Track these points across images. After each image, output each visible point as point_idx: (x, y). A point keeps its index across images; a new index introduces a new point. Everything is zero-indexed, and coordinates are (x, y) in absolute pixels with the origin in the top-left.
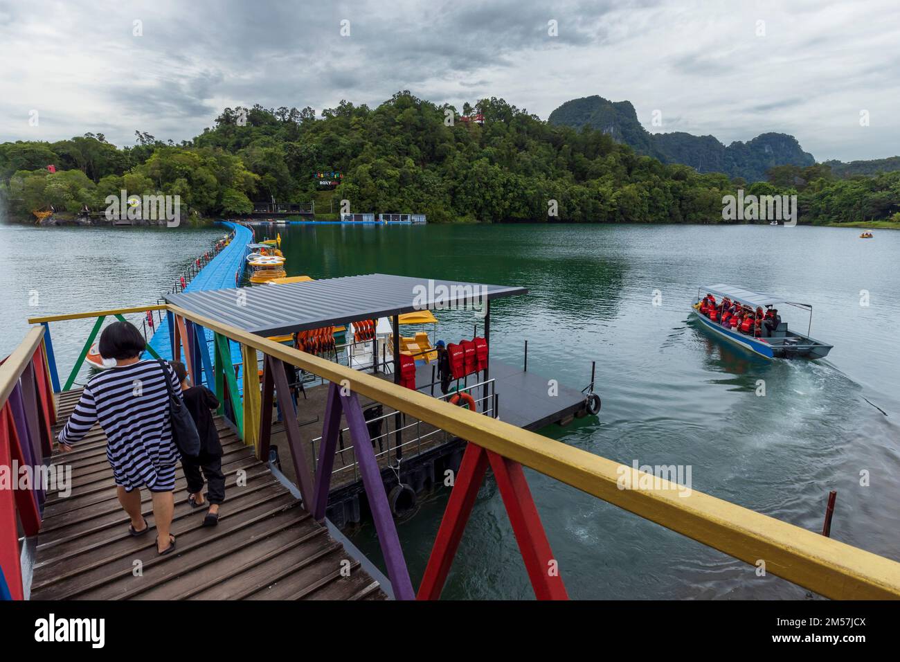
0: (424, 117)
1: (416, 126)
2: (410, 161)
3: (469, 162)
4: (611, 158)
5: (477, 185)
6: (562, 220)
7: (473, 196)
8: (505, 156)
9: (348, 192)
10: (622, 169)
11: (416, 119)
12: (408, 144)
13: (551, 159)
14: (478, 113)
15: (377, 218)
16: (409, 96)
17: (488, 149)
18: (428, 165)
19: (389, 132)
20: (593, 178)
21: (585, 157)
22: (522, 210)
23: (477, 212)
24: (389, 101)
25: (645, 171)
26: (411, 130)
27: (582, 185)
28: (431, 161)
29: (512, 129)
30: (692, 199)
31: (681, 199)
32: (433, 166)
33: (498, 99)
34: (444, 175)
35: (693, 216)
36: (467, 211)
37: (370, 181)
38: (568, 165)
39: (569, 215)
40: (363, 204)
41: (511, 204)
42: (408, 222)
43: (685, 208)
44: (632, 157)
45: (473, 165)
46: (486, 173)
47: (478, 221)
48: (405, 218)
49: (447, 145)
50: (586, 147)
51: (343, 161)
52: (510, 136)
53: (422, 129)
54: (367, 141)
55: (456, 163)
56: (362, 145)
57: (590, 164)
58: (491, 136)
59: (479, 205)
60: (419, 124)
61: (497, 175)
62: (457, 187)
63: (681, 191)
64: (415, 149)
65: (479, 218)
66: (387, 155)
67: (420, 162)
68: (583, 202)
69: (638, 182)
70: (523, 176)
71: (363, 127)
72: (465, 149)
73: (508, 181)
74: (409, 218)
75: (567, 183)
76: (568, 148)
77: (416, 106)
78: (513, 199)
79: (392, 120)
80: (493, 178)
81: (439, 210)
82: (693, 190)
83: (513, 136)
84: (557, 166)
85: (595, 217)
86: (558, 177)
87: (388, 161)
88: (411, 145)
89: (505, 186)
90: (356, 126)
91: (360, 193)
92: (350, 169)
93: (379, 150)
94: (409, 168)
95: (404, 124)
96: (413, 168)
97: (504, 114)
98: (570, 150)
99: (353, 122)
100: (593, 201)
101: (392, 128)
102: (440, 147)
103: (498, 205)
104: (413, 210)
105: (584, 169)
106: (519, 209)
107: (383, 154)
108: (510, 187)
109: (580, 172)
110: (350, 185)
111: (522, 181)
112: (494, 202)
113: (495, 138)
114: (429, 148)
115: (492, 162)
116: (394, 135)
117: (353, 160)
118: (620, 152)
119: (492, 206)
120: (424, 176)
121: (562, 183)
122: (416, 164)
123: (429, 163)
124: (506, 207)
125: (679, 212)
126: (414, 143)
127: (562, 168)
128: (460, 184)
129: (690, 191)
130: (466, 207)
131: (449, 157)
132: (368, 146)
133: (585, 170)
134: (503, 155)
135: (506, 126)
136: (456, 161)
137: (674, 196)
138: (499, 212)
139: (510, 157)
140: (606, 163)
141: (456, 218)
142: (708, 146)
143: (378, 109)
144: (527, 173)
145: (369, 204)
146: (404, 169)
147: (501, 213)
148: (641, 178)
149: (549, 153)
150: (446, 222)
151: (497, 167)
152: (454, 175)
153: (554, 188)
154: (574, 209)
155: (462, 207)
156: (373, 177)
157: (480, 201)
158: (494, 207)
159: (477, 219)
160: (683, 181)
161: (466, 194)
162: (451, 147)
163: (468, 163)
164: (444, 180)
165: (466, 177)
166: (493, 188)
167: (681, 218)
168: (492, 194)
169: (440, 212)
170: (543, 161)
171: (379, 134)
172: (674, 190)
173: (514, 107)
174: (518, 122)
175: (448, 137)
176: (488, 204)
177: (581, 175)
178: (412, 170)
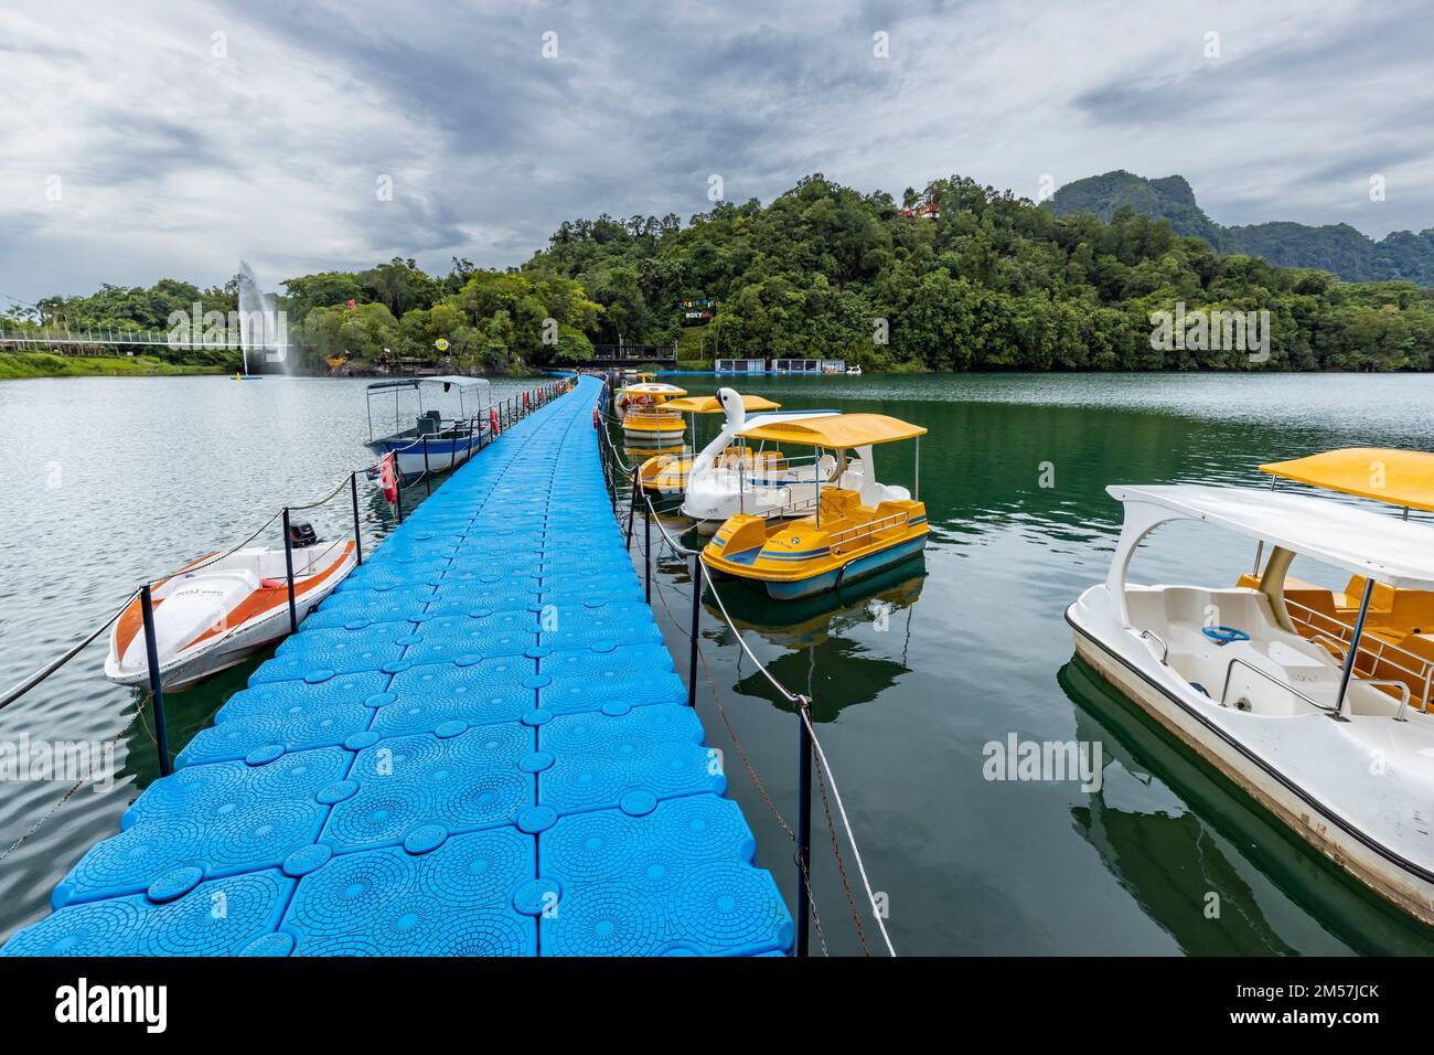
0: (845, 211)
1: (832, 224)
2: (821, 278)
3: (917, 276)
4: (1171, 261)
5: (929, 312)
6: (1077, 367)
7: (923, 329)
8: (976, 264)
9: (727, 328)
10: (1193, 278)
11: (832, 215)
12: (819, 253)
13: (1056, 267)
14: (928, 203)
15: (768, 366)
16: (821, 181)
17: (948, 255)
18: (848, 284)
19: (790, 236)
20: (1133, 297)
21: (1118, 261)
22: (1006, 352)
23: (928, 356)
24: (791, 192)
25: (1238, 281)
26: (825, 231)
27: (1116, 308)
28: (853, 278)
29: (987, 223)
30: (1338, 328)
31: (1315, 328)
32: (856, 284)
33: (963, 178)
34: (874, 298)
35: (1342, 358)
36: (911, 354)
37: (760, 310)
38: (1086, 276)
39: (1091, 360)
40: (749, 344)
41: (987, 341)
42: (817, 370)
43: (1323, 344)
44: (1211, 258)
45: (922, 281)
46: (946, 293)
47: (929, 370)
48: (811, 365)
49: (880, 251)
50: (1121, 244)
51: (721, 283)
52: (984, 234)
53: (841, 230)
54: (756, 251)
55: (894, 278)
56: (750, 257)
57: (1128, 273)
58: (951, 236)
59: (932, 344)
60: (837, 222)
61: (963, 295)
62: (896, 316)
63: (1315, 314)
64: (829, 261)
65: (930, 365)
66: (786, 270)
67: (837, 279)
68: (1118, 337)
69: (1226, 300)
70: (1009, 296)
71: (752, 232)
72: (909, 257)
73: (984, 303)
74: (818, 364)
75: (1087, 306)
76: (1088, 247)
77: (832, 195)
78: (992, 334)
79: (796, 218)
80: (956, 300)
81: (866, 352)
82: (1340, 312)
83: (988, 234)
84: (1067, 277)
85: (1140, 361)
86: (1070, 295)
87: (787, 279)
88: (824, 254)
89: (976, 311)
90: (743, 230)
91: (744, 328)
92: (731, 293)
93: (774, 263)
94: (820, 288)
95: (814, 223)
96: (826, 289)
97: (973, 201)
98: (1091, 251)
99: (736, 225)
100: (1137, 334)
101: (795, 230)
102: (869, 255)
103: (964, 343)
104: (825, 353)
105: (1116, 281)
106: (1001, 349)
107: (781, 269)
108: (986, 314)
109: (1109, 287)
110: (731, 317)
111: (1008, 302)
112: (958, 339)
113: (958, 238)
114: (850, 258)
115: (955, 275)
116: (797, 240)
117: (737, 280)
118: (1186, 251)
119: (953, 345)
120: (844, 301)
121: (1078, 304)
122: (831, 284)
123: (849, 281)
124: (978, 347)
125: (1310, 351)
126: (827, 250)
127: (1077, 282)
128: (901, 311)
129: (1332, 314)
130: (910, 348)
131: (883, 269)
132: (758, 258)
133: (1120, 284)
134: (973, 263)
135: (976, 218)
136: (895, 274)
137: (1299, 324)
138: (965, 355)
139: (986, 265)
140: (1160, 268)
141: (893, 364)
142: (1337, 241)
143: (775, 203)
144: (1015, 290)
145: (759, 344)
146: (813, 290)
147: (968, 357)
148: (1230, 293)
149: (1053, 257)
150: (876, 371)
151: (964, 281)
152: (890, 297)
153: (1065, 313)
154: (1100, 349)
155: (902, 347)
156: (765, 303)
157: (934, 337)
158: (958, 347)
159: (928, 367)
160: (1318, 296)
161: (912, 326)
162: (886, 253)
163: (914, 278)
164: (874, 305)
165: (911, 299)
166: (956, 316)
167: (1313, 362)
168: (955, 325)
169: (868, 357)
170: (1045, 270)
171: (776, 240)
172: (1300, 314)
173: (990, 188)
174: (997, 212)
175: (883, 239)
176: (947, 342)
177: (1112, 292)
178: (824, 292)
